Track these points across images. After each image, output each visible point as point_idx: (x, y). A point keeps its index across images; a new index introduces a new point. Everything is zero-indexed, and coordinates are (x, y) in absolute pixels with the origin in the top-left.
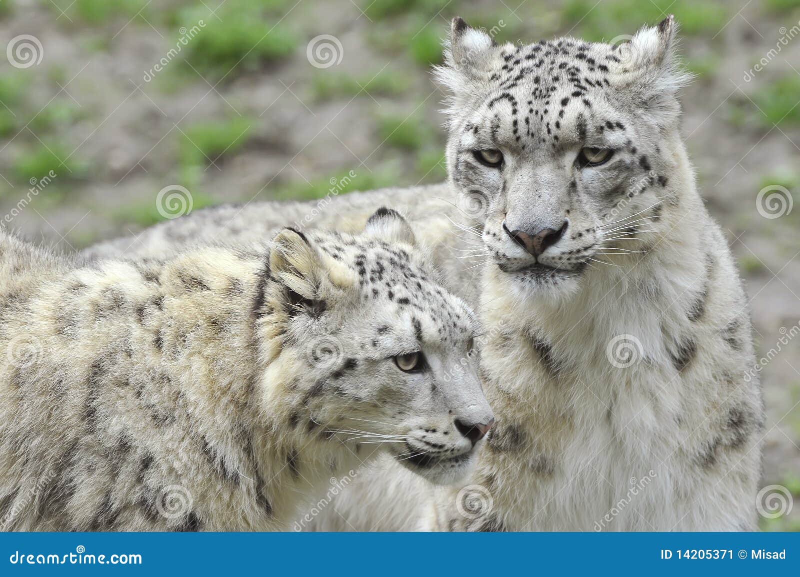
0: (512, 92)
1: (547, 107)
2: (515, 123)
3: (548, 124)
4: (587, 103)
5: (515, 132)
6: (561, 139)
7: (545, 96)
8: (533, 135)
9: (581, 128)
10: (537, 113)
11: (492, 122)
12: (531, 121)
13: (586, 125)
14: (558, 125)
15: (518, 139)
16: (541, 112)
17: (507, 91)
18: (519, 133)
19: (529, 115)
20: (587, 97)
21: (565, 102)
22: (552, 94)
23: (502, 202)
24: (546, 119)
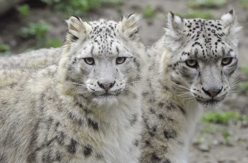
0: (198, 41)
1: (211, 45)
2: (203, 51)
3: (213, 51)
4: (223, 43)
5: (204, 54)
6: (217, 56)
7: (208, 42)
8: (209, 55)
9: (223, 51)
10: (208, 48)
11: (195, 51)
12: (207, 50)
13: (224, 50)
14: (216, 51)
15: (205, 57)
16: (209, 47)
17: (196, 41)
18: (205, 55)
19: (206, 48)
20: (223, 42)
21: (216, 44)
22: (211, 41)
23: (199, 79)
24: (212, 49)
